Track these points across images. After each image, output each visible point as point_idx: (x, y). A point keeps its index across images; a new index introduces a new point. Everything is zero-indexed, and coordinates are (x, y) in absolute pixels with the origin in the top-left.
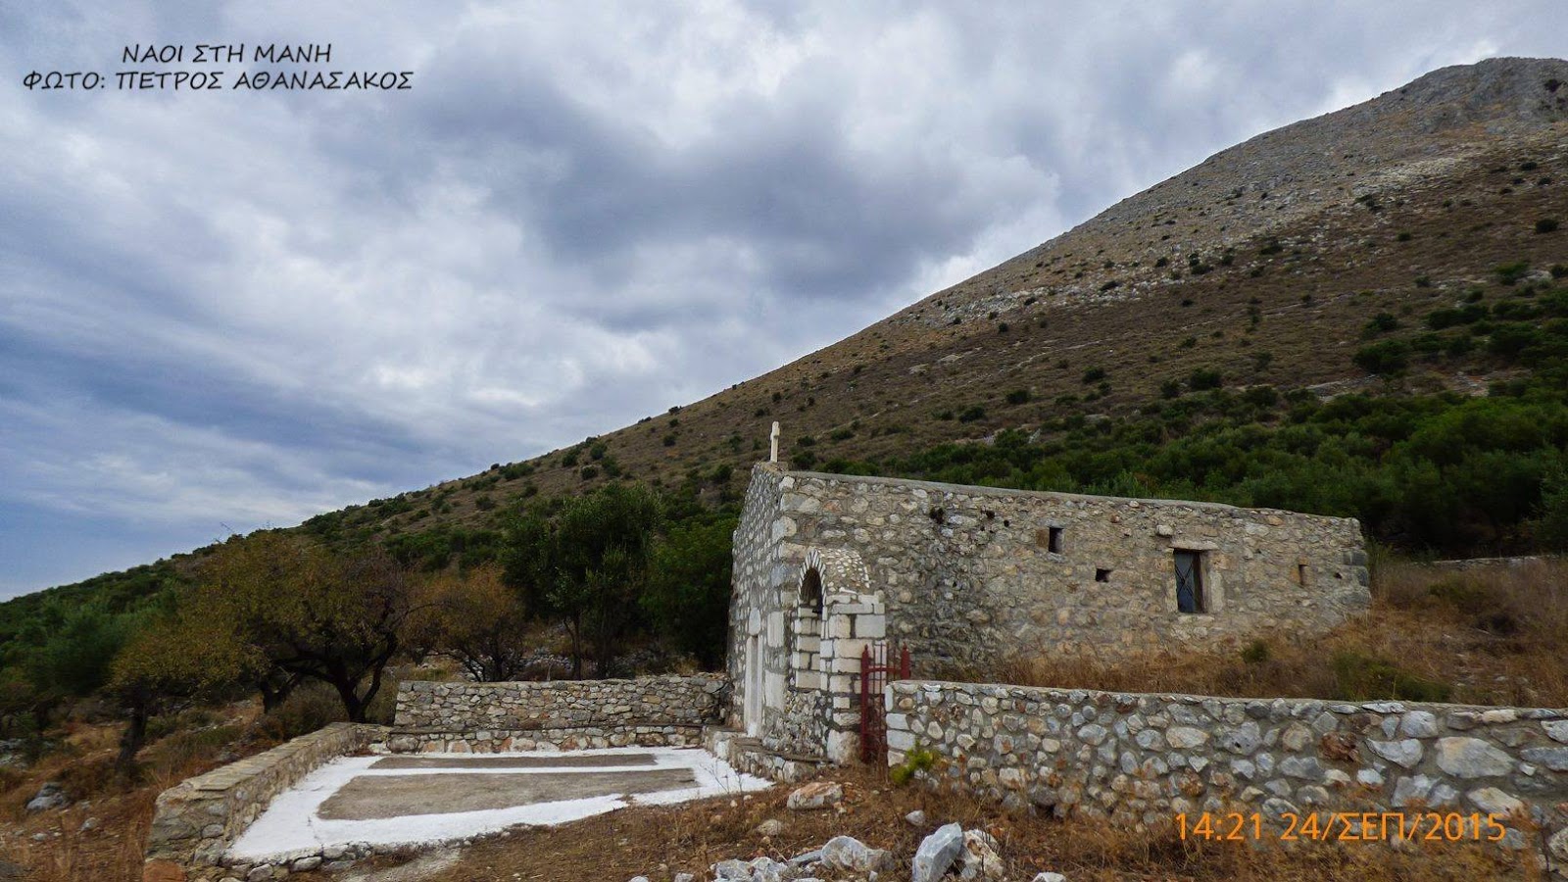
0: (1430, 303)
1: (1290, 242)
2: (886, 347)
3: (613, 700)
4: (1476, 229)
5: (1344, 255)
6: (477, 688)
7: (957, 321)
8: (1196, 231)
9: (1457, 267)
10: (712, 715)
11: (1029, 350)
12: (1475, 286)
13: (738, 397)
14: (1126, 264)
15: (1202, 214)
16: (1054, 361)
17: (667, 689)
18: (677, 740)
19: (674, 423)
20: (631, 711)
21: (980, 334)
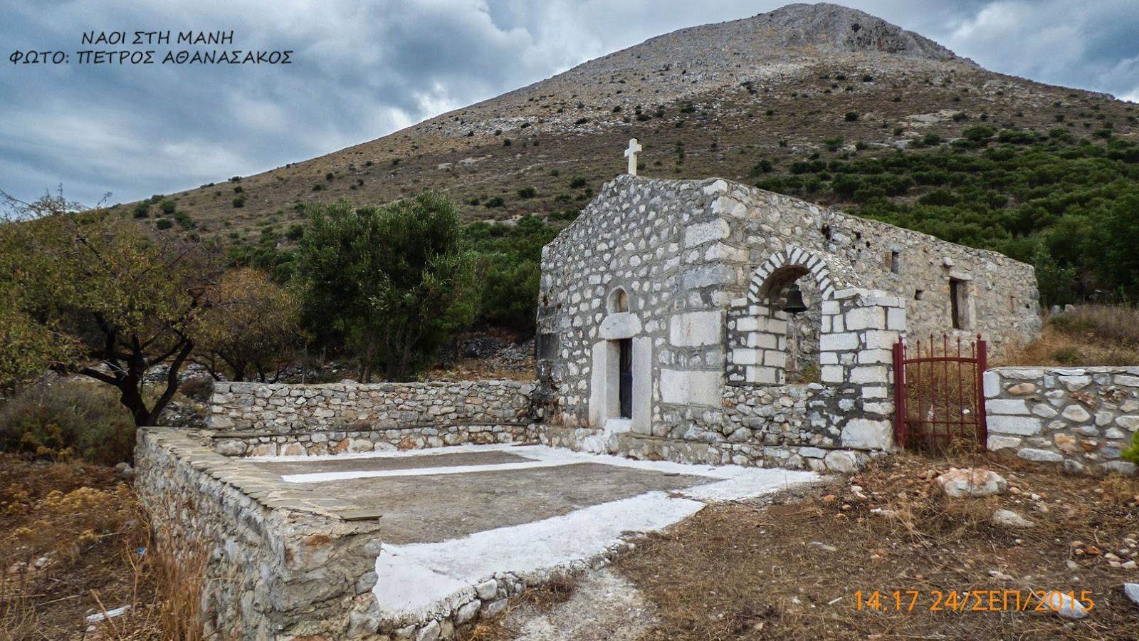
0: (788, 158)
1: (700, 107)
2: (417, 148)
3: (439, 402)
4: (811, 113)
5: (734, 119)
6: (303, 389)
7: (471, 134)
8: (639, 90)
9: (801, 136)
10: (526, 415)
11: (528, 161)
12: (814, 150)
13: (294, 174)
14: (592, 107)
15: (643, 79)
16: (548, 170)
17: (487, 391)
18: (505, 437)
19: (238, 190)
20: (455, 411)
21: (489, 145)
